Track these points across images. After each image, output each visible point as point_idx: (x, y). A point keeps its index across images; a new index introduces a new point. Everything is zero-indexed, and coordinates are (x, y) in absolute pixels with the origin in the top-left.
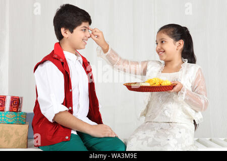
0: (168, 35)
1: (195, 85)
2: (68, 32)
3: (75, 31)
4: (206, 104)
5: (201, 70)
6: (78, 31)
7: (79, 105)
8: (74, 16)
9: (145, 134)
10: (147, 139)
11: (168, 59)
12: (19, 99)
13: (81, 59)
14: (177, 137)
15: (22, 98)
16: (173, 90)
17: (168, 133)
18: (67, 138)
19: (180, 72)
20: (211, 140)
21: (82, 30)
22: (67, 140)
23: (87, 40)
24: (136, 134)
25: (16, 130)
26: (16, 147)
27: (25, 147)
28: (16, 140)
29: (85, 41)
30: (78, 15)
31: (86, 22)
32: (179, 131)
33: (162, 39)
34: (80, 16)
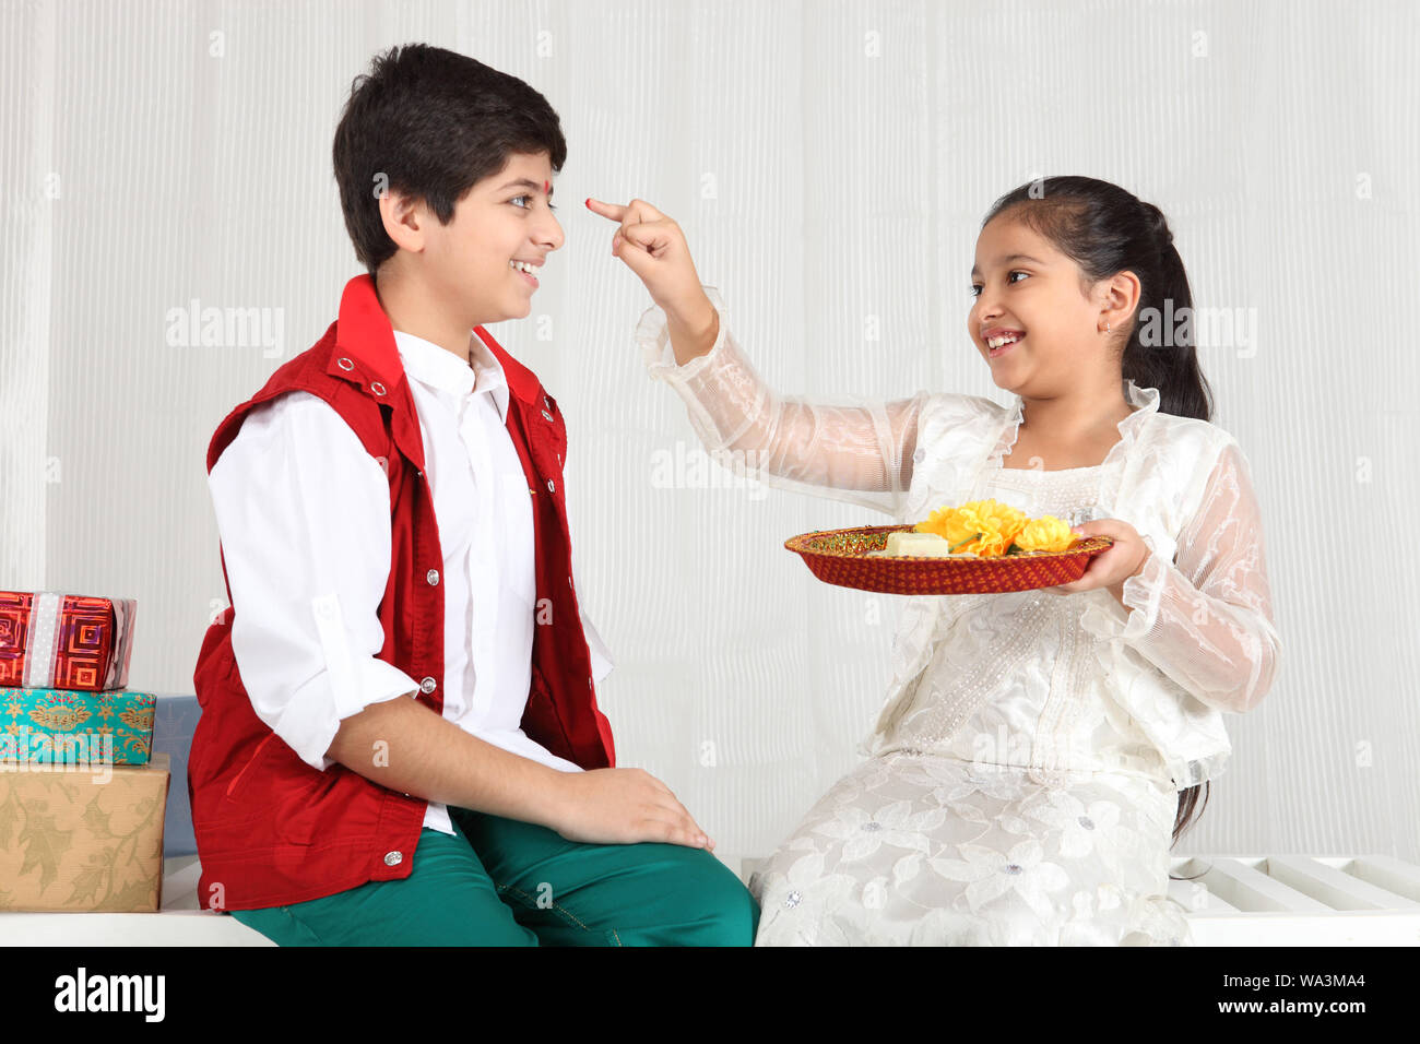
0: (1050, 234)
1: (1199, 546)
2: (423, 217)
3: (464, 208)
4: (1269, 663)
5: (1237, 461)
6: (483, 206)
7: (469, 669)
8: (459, 120)
9: (875, 827)
10: (887, 859)
11: (1044, 382)
12: (111, 614)
13: (497, 381)
14: (1067, 850)
15: (128, 607)
16: (1086, 580)
17: (1014, 827)
18: (394, 858)
19: (1107, 470)
20: (1265, 868)
21: (508, 202)
22: (397, 876)
23: (539, 262)
24: (818, 830)
25: (95, 802)
26: (94, 906)
27: (149, 904)
28: (91, 861)
29: (528, 268)
30: (480, 113)
31: (535, 153)
32: (1083, 815)
33: (1014, 257)
34: (491, 114)
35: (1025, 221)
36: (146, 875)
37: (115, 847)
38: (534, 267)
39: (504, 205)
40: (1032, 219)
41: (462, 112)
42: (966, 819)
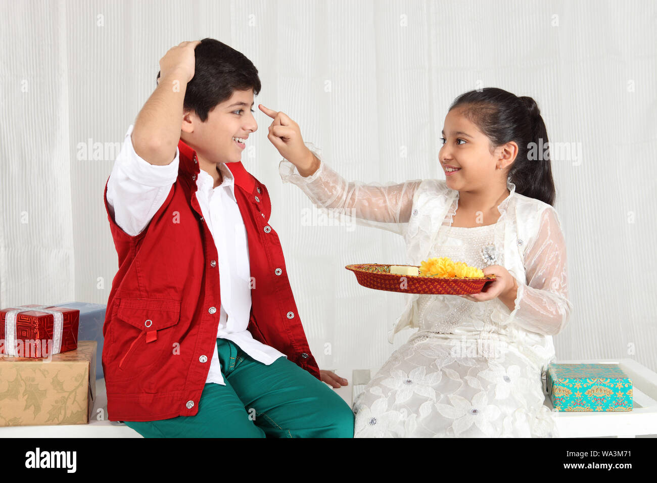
2: (194, 118)
3: (212, 115)
8: (212, 75)
9: (410, 382)
21: (233, 112)
23: (246, 138)
25: (56, 376)
26: (58, 423)
27: (83, 421)
28: (56, 403)
29: (241, 140)
30: (222, 72)
31: (246, 90)
32: (505, 374)
33: (460, 133)
34: (226, 73)
35: (466, 116)
36: (81, 408)
37: (66, 397)
38: (243, 140)
39: (230, 114)
40: (470, 115)
41: (214, 71)
42: (451, 378)
